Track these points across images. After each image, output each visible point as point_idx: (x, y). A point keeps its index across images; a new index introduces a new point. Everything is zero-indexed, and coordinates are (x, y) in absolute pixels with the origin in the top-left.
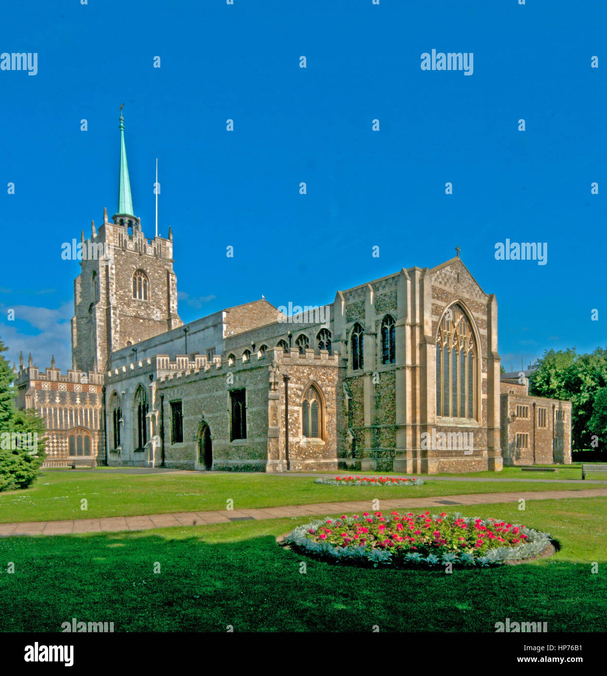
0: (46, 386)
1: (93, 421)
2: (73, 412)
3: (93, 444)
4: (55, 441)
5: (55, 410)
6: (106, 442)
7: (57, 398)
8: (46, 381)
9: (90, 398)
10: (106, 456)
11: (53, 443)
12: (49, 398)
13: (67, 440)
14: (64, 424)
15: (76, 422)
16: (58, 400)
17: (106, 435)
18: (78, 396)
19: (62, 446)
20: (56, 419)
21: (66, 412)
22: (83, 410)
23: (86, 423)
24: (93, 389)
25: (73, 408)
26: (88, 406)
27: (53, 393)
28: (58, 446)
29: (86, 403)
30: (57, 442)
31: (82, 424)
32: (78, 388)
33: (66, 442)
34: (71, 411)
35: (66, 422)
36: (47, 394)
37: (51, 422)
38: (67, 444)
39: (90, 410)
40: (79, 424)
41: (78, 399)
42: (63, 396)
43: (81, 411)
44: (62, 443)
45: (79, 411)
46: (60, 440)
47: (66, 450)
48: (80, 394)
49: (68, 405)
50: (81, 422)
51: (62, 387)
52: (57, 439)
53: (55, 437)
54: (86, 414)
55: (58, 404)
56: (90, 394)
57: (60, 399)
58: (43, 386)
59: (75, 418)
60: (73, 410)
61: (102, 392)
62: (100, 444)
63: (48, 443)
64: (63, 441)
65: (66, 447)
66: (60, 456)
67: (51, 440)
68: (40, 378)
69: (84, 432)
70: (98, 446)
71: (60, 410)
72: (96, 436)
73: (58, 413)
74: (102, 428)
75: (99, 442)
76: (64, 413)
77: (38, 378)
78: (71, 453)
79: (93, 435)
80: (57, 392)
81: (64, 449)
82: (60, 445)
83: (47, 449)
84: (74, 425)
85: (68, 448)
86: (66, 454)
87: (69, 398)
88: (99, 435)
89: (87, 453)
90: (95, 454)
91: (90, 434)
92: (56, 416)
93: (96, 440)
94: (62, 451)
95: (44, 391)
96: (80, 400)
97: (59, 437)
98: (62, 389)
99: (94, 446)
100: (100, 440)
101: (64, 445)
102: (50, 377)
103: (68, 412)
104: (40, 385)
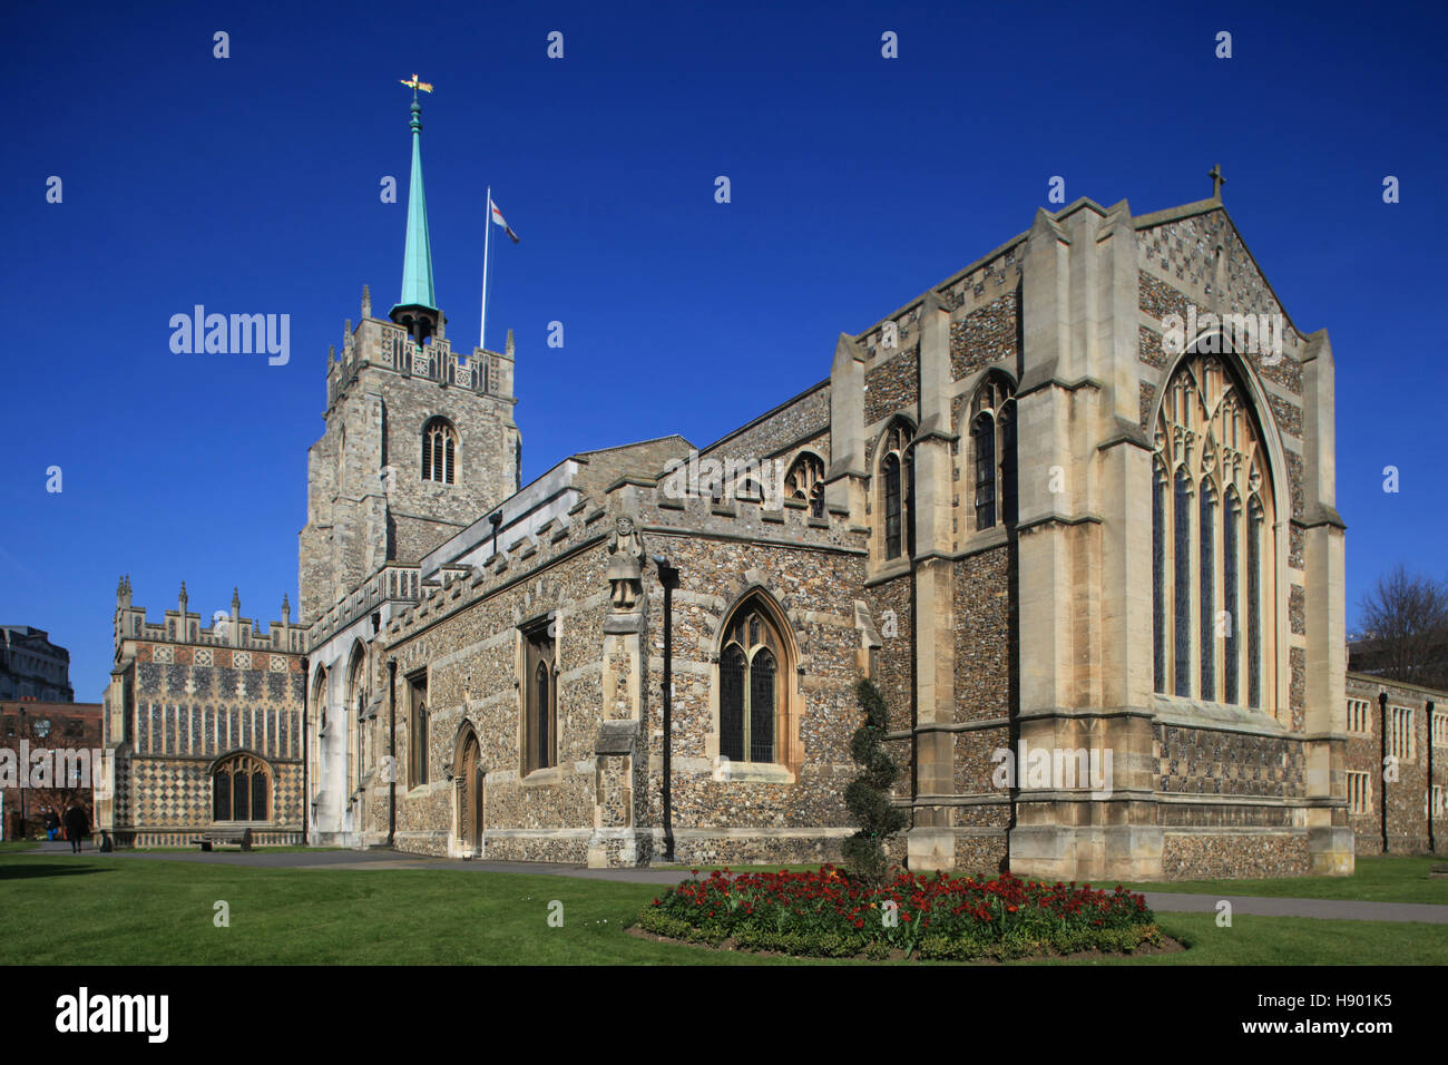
0: (163, 654)
1: (277, 739)
2: (229, 716)
3: (274, 794)
4: (180, 783)
5: (183, 709)
6: (305, 789)
7: (190, 683)
8: (163, 641)
9: (270, 683)
10: (306, 822)
11: (175, 787)
12: (170, 682)
13: (211, 783)
14: (203, 746)
15: (235, 739)
16: (190, 688)
17: (306, 772)
18: (241, 678)
19: (197, 795)
20: (185, 732)
21: (209, 715)
22: (253, 713)
23: (260, 744)
24: (279, 664)
25: (229, 707)
26: (265, 703)
27: (178, 672)
28: (186, 797)
29: (261, 697)
30: (186, 787)
31: (250, 744)
32: (242, 661)
33: (207, 788)
34: (223, 712)
35: (210, 739)
36: (164, 673)
37: (171, 740)
38: (211, 793)
39: (269, 711)
40: (241, 744)
41: (241, 686)
42: (203, 679)
43: (247, 714)
44: (197, 788)
45: (241, 714)
46: (192, 783)
47: (207, 806)
48: (247, 674)
49: (216, 700)
50: (247, 740)
51: (203, 657)
52: (186, 778)
53: (180, 774)
54: (259, 722)
55: (190, 696)
56: (272, 675)
57: (195, 686)
58: (155, 654)
59: (232, 729)
60: (228, 710)
61: (301, 671)
62: (293, 794)
63: (164, 788)
64: (201, 783)
65: (207, 798)
66: (191, 821)
67: (170, 782)
68: (148, 634)
69: (253, 764)
70: (288, 798)
71: (197, 710)
72: (283, 775)
73: (190, 719)
74: (297, 755)
75: (288, 789)
76: (207, 718)
77: (144, 635)
78: (220, 813)
79: (277, 771)
80: (191, 668)
81: (203, 803)
82: (192, 793)
83: (159, 802)
84: (229, 748)
85: (211, 802)
86: (207, 817)
87: (219, 683)
88: (288, 771)
89: (261, 813)
90: (278, 816)
91: (268, 770)
92: (183, 724)
93: (283, 785)
94: (197, 807)
95: (158, 666)
96: (247, 689)
97: (191, 774)
98: (203, 662)
99: (277, 798)
100: (292, 785)
101: (202, 793)
102: (173, 632)
103: (216, 716)
104: (147, 651)
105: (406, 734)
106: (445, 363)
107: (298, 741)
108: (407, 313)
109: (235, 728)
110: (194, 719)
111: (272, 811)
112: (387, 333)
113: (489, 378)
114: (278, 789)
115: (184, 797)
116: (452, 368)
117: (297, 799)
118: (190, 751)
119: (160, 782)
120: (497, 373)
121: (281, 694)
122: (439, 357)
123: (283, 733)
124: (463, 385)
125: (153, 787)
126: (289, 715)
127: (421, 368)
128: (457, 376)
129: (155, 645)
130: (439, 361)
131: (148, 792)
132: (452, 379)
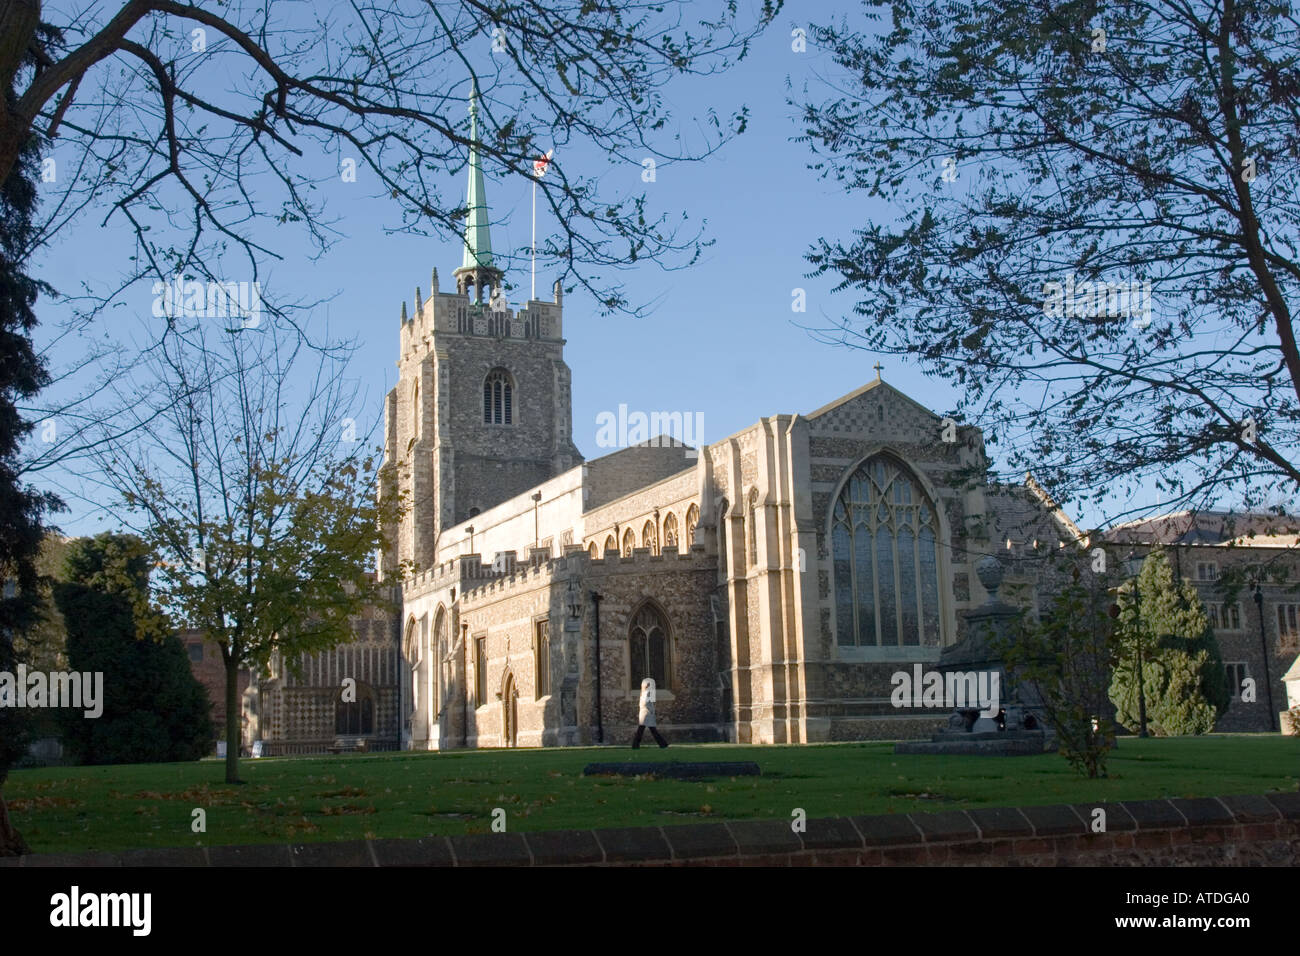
1: (379, 670)
2: (346, 654)
3: (377, 712)
4: (313, 707)
6: (399, 708)
9: (374, 629)
10: (400, 735)
11: (310, 710)
13: (334, 706)
14: (330, 678)
15: (350, 673)
17: (399, 695)
18: (354, 626)
19: (325, 716)
20: (316, 670)
21: (333, 655)
22: (363, 651)
24: (379, 614)
25: (346, 648)
26: (371, 644)
28: (318, 717)
29: (368, 639)
30: (317, 710)
31: (360, 676)
33: (332, 710)
34: (342, 652)
35: (334, 673)
37: (307, 676)
38: (333, 714)
39: (373, 650)
40: (355, 676)
41: (354, 632)
43: (359, 653)
44: (324, 711)
45: (354, 653)
46: (321, 707)
47: (332, 723)
48: (358, 622)
49: (337, 644)
50: (358, 672)
52: (317, 703)
53: (313, 700)
54: (367, 659)
56: (375, 623)
59: (349, 665)
60: (346, 651)
61: (395, 619)
62: (390, 712)
63: (303, 711)
64: (327, 707)
65: (332, 717)
66: (320, 735)
67: (307, 707)
70: (386, 716)
72: (383, 698)
73: (320, 659)
74: (393, 682)
75: (387, 709)
76: (331, 657)
78: (340, 730)
79: (379, 695)
81: (328, 722)
82: (322, 714)
83: (299, 722)
85: (334, 720)
86: (331, 732)
88: (387, 695)
89: (368, 728)
90: (380, 730)
91: (373, 695)
93: (383, 705)
94: (325, 724)
96: (357, 634)
97: (321, 700)
99: (379, 716)
100: (390, 705)
101: (329, 714)
107: (394, 673)
110: (323, 658)
111: (375, 726)
114: (379, 709)
115: (316, 718)
117: (394, 715)
118: (320, 683)
119: (300, 707)
121: (382, 637)
123: (383, 665)
125: (296, 711)
126: (387, 653)
131: (292, 714)
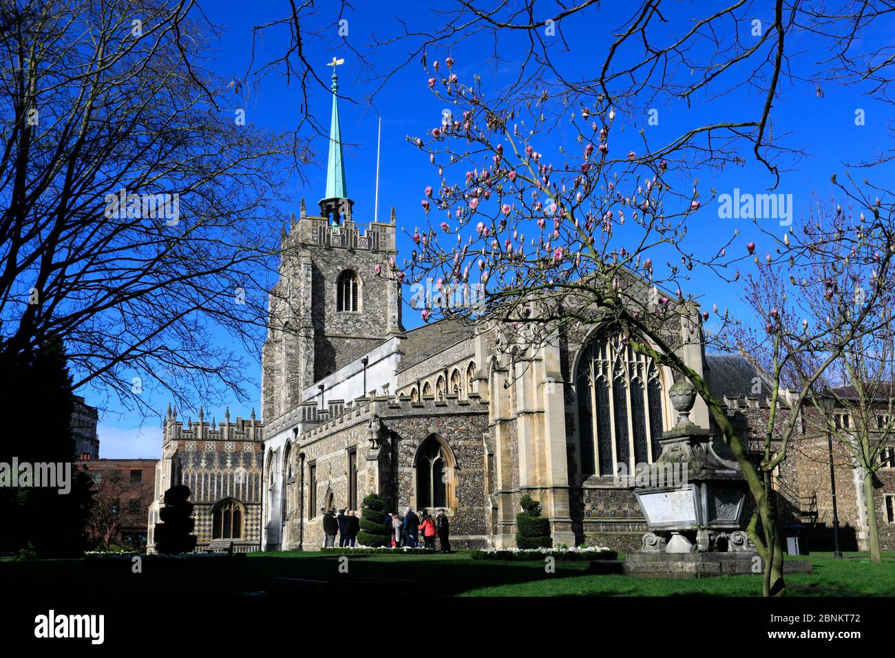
0: (191, 446)
1: (247, 490)
2: (222, 478)
3: (245, 523)
4: (197, 517)
5: (200, 476)
6: (261, 519)
7: (203, 461)
8: (191, 439)
9: (244, 459)
10: (261, 539)
12: (194, 461)
13: (212, 517)
14: (209, 496)
15: (225, 492)
16: (203, 464)
17: (262, 509)
18: (229, 457)
19: (205, 524)
20: (200, 489)
21: (212, 479)
22: (235, 476)
23: (238, 493)
24: (249, 447)
25: (222, 473)
26: (241, 470)
27: (198, 455)
29: (239, 467)
30: (199, 520)
31: (232, 494)
32: (230, 447)
33: (210, 520)
34: (219, 477)
35: (213, 492)
36: (191, 457)
38: (212, 523)
39: (243, 475)
40: (228, 494)
41: (229, 461)
42: (210, 459)
43: (232, 477)
44: (205, 520)
45: (229, 477)
46: (202, 517)
47: (210, 530)
48: (233, 454)
49: (216, 470)
50: (231, 492)
51: (210, 447)
52: (199, 515)
53: (197, 512)
55: (203, 469)
56: (245, 454)
57: (206, 463)
58: (187, 446)
59: (224, 486)
60: (222, 476)
61: (261, 451)
62: (253, 522)
64: (207, 517)
65: (210, 525)
66: (201, 539)
68: (184, 436)
69: (234, 505)
70: (251, 525)
71: (206, 476)
72: (249, 511)
73: (203, 481)
74: (257, 500)
75: (252, 519)
76: (211, 480)
77: (182, 437)
78: (216, 535)
79: (246, 509)
80: (204, 453)
81: (207, 529)
82: (202, 523)
84: (222, 496)
85: (212, 528)
86: (210, 536)
87: (217, 461)
88: (252, 509)
89: (237, 535)
90: (246, 536)
91: (242, 509)
92: (199, 484)
93: (248, 517)
94: (204, 531)
95: (188, 453)
96: (232, 463)
97: (202, 512)
98: (210, 449)
99: (246, 525)
100: (254, 517)
101: (207, 523)
102: (196, 435)
103: (216, 479)
104: (183, 445)
105: (307, 492)
106: (351, 235)
107: (258, 491)
108: (329, 204)
109: (225, 485)
110: (205, 481)
111: (243, 533)
112: (315, 224)
113: (380, 240)
114: (247, 520)
115: (198, 525)
116: (356, 238)
117: (257, 525)
118: (202, 499)
120: (385, 236)
121: (250, 464)
122: (347, 233)
123: (250, 486)
124: (363, 247)
126: (254, 476)
127: (336, 241)
128: (359, 243)
129: (187, 442)
130: (347, 236)
132: (356, 245)
